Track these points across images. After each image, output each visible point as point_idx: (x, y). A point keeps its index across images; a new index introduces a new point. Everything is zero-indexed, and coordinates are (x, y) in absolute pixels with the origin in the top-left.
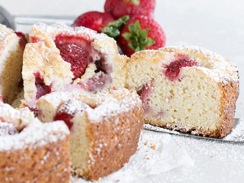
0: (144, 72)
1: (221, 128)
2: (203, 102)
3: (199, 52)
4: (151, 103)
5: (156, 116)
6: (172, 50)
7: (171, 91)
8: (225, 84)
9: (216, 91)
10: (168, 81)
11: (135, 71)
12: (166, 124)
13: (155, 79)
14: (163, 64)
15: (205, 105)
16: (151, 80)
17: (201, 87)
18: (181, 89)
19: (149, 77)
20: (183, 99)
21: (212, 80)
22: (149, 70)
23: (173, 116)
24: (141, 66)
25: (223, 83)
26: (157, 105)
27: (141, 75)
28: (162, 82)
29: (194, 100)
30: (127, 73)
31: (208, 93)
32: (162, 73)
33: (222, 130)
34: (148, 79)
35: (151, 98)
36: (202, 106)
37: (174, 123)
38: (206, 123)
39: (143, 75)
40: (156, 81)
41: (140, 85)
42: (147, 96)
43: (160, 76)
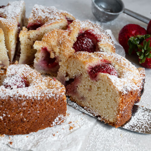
0: (77, 68)
1: (116, 123)
2: (108, 101)
3: (119, 61)
4: (79, 89)
5: (80, 99)
6: (102, 56)
7: (91, 86)
8: (125, 94)
9: (117, 97)
10: (89, 79)
11: (72, 65)
12: (84, 106)
13: (83, 74)
14: (90, 66)
15: (109, 103)
16: (81, 74)
17: (109, 90)
18: (96, 87)
19: (79, 72)
20: (96, 94)
21: (116, 88)
22: (80, 67)
23: (89, 103)
24: (76, 63)
25: (123, 93)
26: (81, 92)
27: (75, 69)
28: (86, 78)
29: (103, 97)
30: (68, 65)
31: (112, 96)
32: (87, 72)
33: (116, 124)
34: (79, 73)
35: (78, 86)
36: (107, 103)
37: (89, 107)
38: (108, 116)
39: (76, 69)
40: (83, 76)
41: (74, 75)
42: (77, 84)
43: (86, 74)
